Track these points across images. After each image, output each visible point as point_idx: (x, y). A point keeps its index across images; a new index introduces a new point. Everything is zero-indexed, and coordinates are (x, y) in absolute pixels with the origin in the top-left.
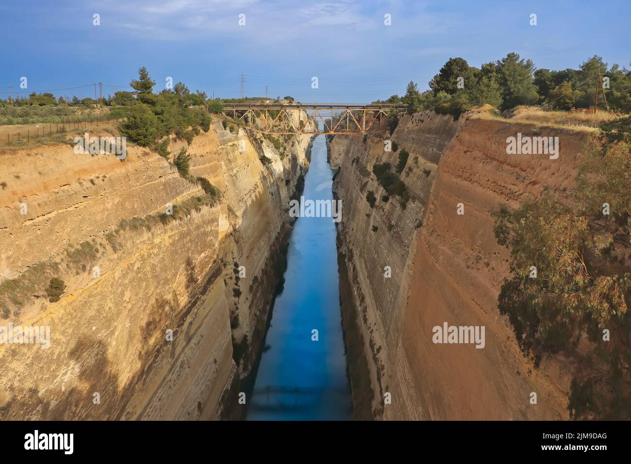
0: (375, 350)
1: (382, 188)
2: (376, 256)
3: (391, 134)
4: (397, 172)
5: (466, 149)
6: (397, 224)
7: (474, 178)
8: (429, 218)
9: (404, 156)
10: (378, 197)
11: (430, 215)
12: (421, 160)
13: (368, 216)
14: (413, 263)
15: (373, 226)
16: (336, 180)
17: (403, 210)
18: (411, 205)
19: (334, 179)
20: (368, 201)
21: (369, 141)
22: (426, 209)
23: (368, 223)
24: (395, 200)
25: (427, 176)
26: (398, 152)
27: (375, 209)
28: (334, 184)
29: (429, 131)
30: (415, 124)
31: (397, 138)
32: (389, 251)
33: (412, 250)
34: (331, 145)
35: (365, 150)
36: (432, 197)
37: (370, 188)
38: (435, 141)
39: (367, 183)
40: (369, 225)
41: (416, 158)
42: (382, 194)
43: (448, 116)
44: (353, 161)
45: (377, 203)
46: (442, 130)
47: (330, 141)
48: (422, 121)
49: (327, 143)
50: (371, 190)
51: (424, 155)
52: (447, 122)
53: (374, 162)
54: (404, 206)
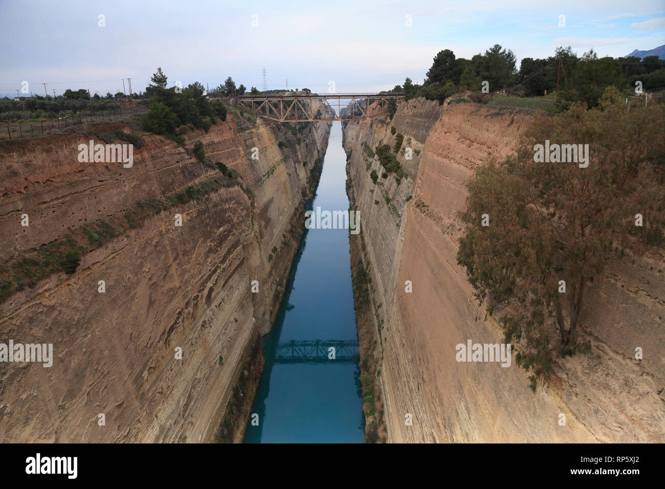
0: (377, 306)
1: (383, 168)
2: (377, 226)
3: (391, 119)
4: (395, 152)
5: (446, 130)
6: (393, 198)
7: (451, 156)
8: (417, 191)
9: (400, 138)
10: (380, 175)
11: (418, 189)
12: (413, 141)
13: (372, 191)
14: (404, 231)
15: (375, 201)
16: (349, 161)
17: (398, 185)
18: (405, 182)
19: (347, 160)
20: (371, 178)
21: (374, 126)
22: (415, 184)
23: (372, 198)
24: (392, 177)
25: (418, 155)
26: (396, 134)
27: (377, 186)
28: (347, 164)
29: (421, 115)
30: (409, 109)
31: (395, 123)
32: (387, 221)
33: (404, 219)
34: (345, 131)
35: (371, 134)
36: (419, 174)
37: (373, 167)
38: (424, 124)
39: (371, 163)
40: (373, 199)
41: (409, 140)
42: (382, 172)
43: (435, 101)
44: (362, 145)
45: (379, 180)
46: (430, 114)
47: (345, 128)
48: (415, 107)
49: (342, 128)
50: (374, 169)
51: (416, 137)
52: (434, 108)
53: (377, 145)
54: (399, 182)
